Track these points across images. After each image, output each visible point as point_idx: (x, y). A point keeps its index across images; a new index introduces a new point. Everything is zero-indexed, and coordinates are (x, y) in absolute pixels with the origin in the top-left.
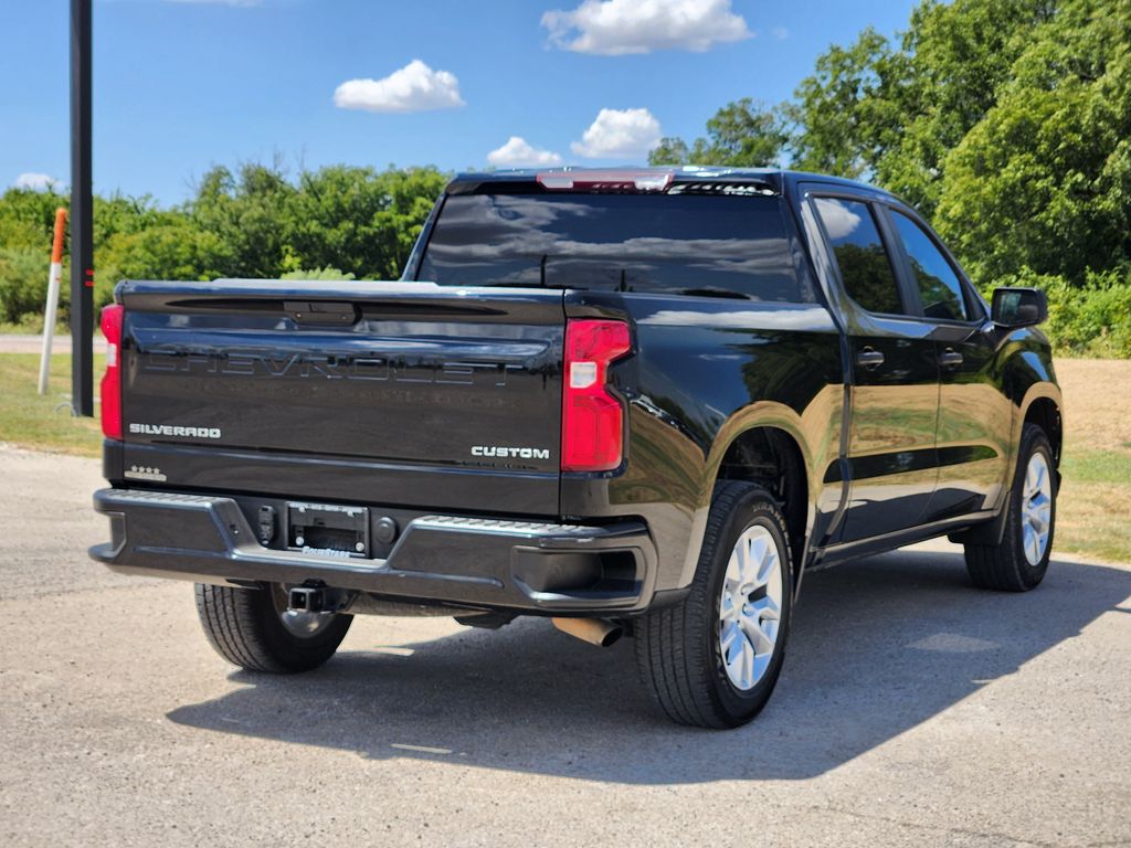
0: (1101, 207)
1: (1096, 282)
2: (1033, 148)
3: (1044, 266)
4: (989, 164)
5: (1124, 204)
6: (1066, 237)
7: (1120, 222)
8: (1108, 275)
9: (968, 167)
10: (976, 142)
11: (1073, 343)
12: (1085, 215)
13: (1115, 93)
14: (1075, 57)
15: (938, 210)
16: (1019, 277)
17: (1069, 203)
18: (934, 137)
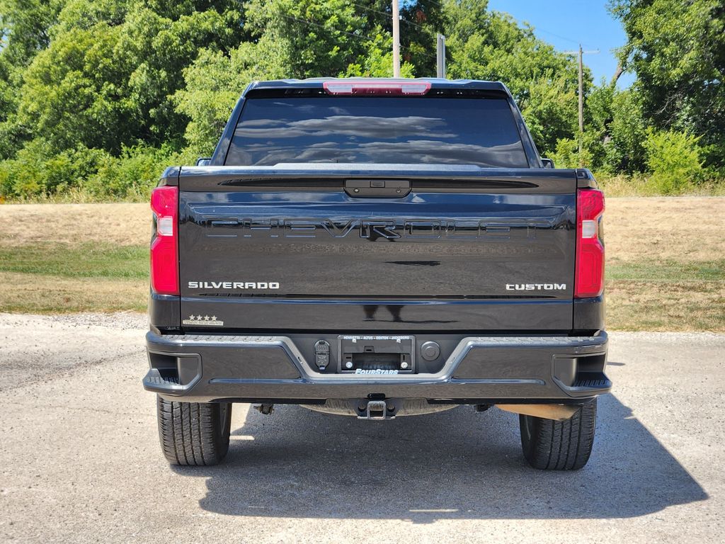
0: (126, 105)
1: (128, 153)
2: (81, 68)
3: (92, 143)
4: (53, 78)
5: (141, 104)
6: (105, 124)
7: (137, 114)
8: (135, 148)
9: (39, 79)
10: (43, 63)
11: (116, 192)
12: (117, 110)
13: (136, 33)
14: (100, 9)
15: (21, 107)
16: (76, 150)
17: (106, 103)
18: (5, 59)
